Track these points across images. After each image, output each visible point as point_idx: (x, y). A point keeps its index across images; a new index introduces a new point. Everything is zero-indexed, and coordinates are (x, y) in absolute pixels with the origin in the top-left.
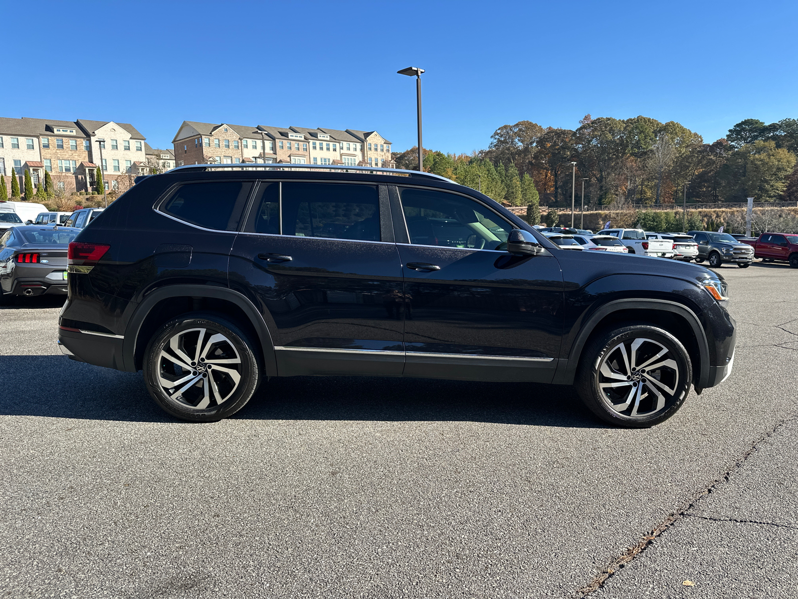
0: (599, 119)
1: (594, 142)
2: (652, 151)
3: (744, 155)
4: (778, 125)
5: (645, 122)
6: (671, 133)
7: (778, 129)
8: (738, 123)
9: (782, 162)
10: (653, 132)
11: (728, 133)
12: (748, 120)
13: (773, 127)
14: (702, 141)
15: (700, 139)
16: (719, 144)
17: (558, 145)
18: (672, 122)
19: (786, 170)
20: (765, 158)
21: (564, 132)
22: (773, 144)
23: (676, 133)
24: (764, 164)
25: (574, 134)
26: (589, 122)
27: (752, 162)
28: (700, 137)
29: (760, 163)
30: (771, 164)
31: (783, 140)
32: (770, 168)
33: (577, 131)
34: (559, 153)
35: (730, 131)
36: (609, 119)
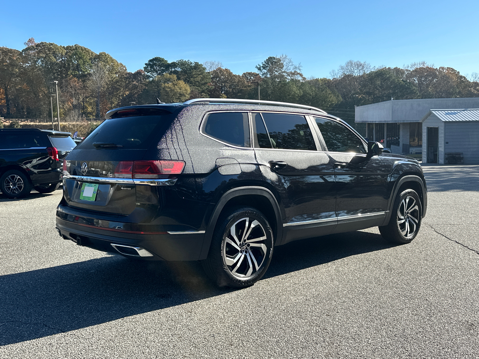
0: (42, 43)
1: (39, 63)
2: (89, 74)
3: (156, 83)
4: (177, 63)
5: (82, 49)
6: (104, 61)
7: (177, 66)
8: (151, 59)
9: (182, 90)
10: (89, 59)
11: (145, 66)
12: (157, 58)
13: (174, 65)
14: (126, 70)
15: (124, 68)
16: (138, 73)
17: (6, 62)
18: (105, 53)
19: (185, 96)
20: (172, 86)
21: (10, 51)
22: (175, 77)
23: (108, 62)
24: (172, 90)
25: (21, 54)
26: (33, 45)
27: (163, 89)
28: (125, 67)
29: (169, 90)
30: (176, 91)
31: (180, 74)
32: (175, 94)
33: (23, 51)
34: (8, 69)
35: (146, 64)
36: (52, 44)
